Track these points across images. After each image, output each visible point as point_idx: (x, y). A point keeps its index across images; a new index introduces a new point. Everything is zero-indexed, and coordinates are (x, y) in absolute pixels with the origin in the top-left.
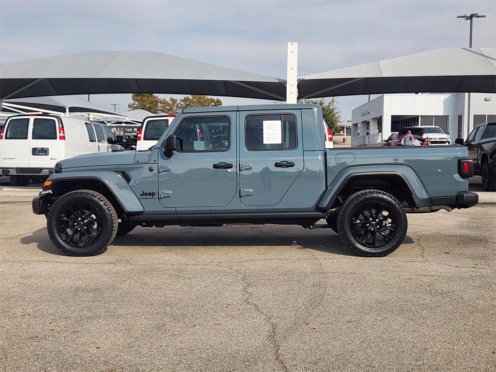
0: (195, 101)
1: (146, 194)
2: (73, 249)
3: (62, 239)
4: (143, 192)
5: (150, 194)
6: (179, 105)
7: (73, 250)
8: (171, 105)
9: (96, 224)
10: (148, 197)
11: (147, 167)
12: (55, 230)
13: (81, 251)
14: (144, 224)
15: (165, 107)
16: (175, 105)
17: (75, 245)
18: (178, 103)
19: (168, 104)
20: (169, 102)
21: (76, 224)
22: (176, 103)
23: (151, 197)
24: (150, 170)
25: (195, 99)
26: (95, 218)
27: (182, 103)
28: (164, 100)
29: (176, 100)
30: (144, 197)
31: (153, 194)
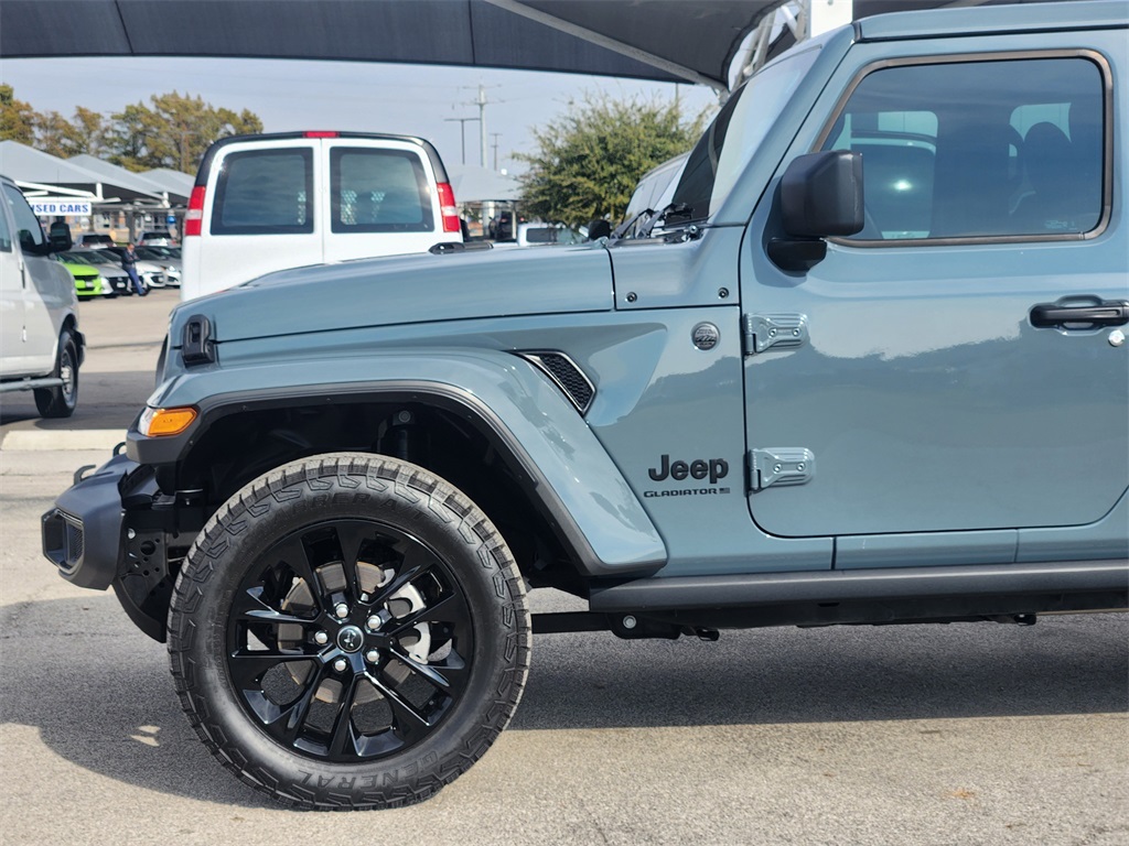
0: (168, 121)
1: (677, 470)
2: (318, 772)
3: (255, 720)
4: (665, 459)
5: (698, 469)
6: (109, 135)
7: (314, 779)
8: (80, 135)
9: (426, 638)
10: (690, 482)
11: (683, 324)
12: (213, 674)
13: (360, 783)
14: (630, 623)
15: (58, 141)
16: (94, 135)
17: (321, 752)
18: (103, 125)
19: (70, 132)
20: (71, 122)
21: (322, 637)
22: (96, 125)
23: (705, 483)
24: (697, 341)
25: (165, 111)
26: (419, 604)
27: (118, 128)
28: (55, 116)
29: (99, 116)
30: (670, 483)
31: (713, 470)
